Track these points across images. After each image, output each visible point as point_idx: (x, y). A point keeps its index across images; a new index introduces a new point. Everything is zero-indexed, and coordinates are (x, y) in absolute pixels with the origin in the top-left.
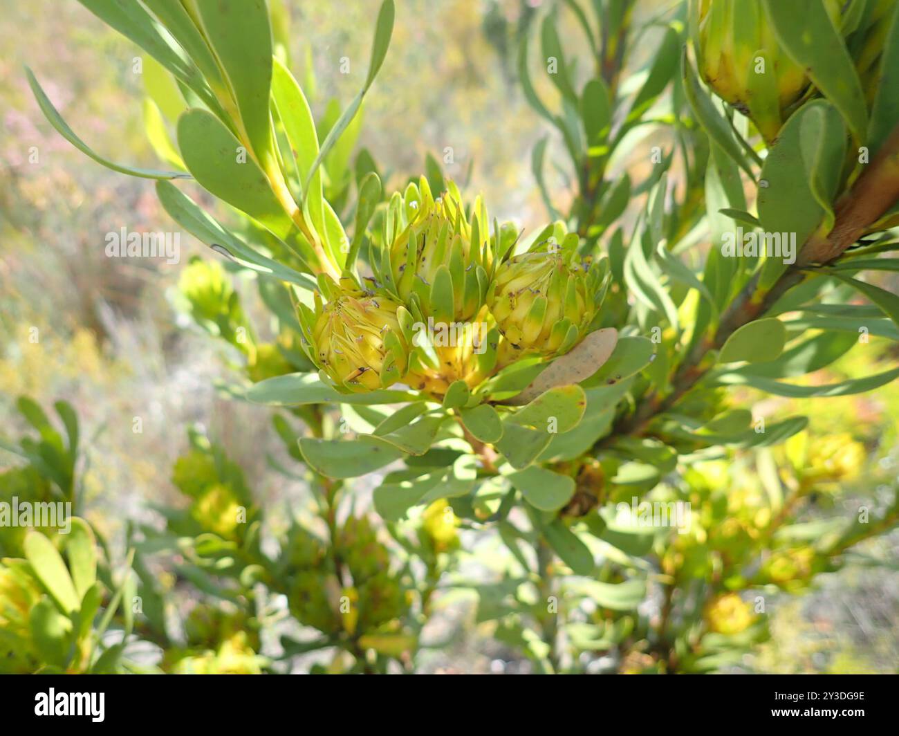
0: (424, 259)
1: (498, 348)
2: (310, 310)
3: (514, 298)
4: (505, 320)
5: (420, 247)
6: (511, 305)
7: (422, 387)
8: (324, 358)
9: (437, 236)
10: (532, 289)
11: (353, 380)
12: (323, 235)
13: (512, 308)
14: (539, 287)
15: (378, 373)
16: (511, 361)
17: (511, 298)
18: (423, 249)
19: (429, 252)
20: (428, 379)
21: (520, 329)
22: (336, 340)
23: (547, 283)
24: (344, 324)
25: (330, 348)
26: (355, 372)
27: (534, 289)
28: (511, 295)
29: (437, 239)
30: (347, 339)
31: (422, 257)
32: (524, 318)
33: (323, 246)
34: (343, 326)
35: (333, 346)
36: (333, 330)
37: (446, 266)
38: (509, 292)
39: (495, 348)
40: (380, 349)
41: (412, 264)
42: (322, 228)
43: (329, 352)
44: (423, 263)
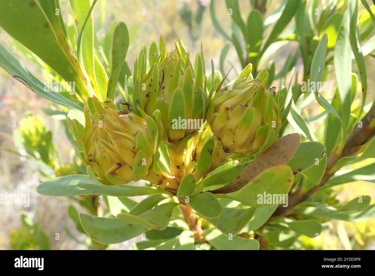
0: (164, 88)
1: (213, 153)
2: (82, 126)
3: (230, 111)
4: (222, 129)
5: (161, 81)
6: (227, 117)
7: (160, 183)
8: (91, 158)
9: (173, 72)
10: (242, 105)
11: (113, 173)
12: (93, 76)
13: (228, 119)
14: (248, 103)
15: (132, 168)
16: (221, 163)
17: (227, 112)
18: (162, 82)
19: (166, 83)
20: (164, 178)
21: (234, 134)
22: (101, 143)
23: (252, 100)
24: (106, 131)
25: (95, 149)
26: (114, 167)
27: (243, 104)
28: (227, 109)
29: (173, 74)
30: (108, 142)
31: (162, 87)
32: (237, 126)
33: (93, 86)
34: (106, 133)
35: (98, 148)
36: (98, 135)
37: (180, 89)
38: (226, 107)
39: (211, 154)
40: (133, 150)
41: (155, 91)
42: (92, 72)
43: (95, 153)
44: (164, 91)
